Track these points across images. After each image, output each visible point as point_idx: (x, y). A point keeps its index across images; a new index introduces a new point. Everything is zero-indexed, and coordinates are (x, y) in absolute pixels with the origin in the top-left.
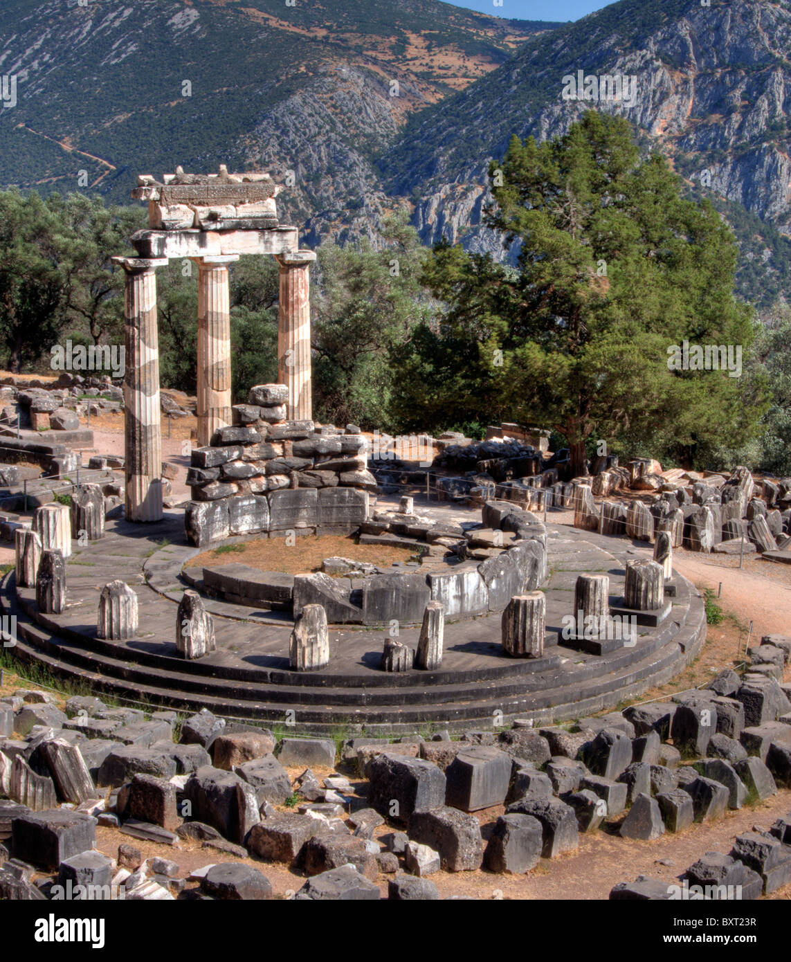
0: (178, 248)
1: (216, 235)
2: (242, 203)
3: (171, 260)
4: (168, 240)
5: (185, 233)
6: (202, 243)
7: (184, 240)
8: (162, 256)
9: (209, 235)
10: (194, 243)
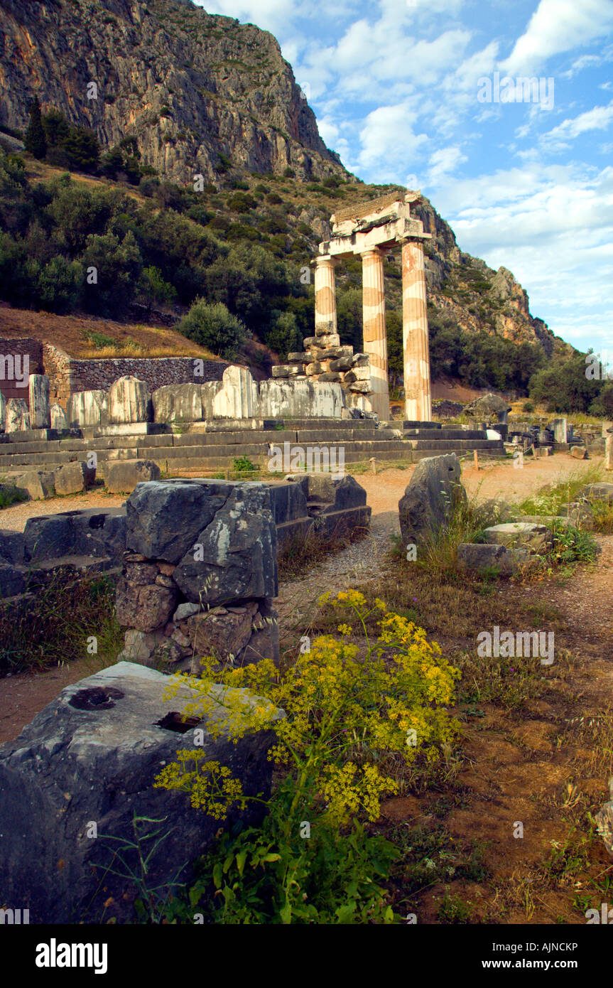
0: (337, 248)
1: (363, 235)
2: (380, 209)
3: (332, 256)
4: (331, 244)
5: (344, 237)
6: (353, 242)
7: (342, 241)
8: (326, 254)
9: (358, 235)
10: (348, 242)
